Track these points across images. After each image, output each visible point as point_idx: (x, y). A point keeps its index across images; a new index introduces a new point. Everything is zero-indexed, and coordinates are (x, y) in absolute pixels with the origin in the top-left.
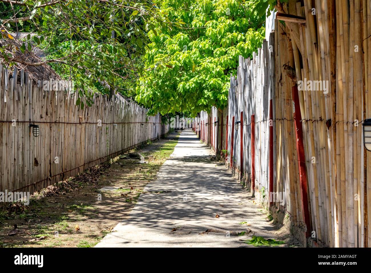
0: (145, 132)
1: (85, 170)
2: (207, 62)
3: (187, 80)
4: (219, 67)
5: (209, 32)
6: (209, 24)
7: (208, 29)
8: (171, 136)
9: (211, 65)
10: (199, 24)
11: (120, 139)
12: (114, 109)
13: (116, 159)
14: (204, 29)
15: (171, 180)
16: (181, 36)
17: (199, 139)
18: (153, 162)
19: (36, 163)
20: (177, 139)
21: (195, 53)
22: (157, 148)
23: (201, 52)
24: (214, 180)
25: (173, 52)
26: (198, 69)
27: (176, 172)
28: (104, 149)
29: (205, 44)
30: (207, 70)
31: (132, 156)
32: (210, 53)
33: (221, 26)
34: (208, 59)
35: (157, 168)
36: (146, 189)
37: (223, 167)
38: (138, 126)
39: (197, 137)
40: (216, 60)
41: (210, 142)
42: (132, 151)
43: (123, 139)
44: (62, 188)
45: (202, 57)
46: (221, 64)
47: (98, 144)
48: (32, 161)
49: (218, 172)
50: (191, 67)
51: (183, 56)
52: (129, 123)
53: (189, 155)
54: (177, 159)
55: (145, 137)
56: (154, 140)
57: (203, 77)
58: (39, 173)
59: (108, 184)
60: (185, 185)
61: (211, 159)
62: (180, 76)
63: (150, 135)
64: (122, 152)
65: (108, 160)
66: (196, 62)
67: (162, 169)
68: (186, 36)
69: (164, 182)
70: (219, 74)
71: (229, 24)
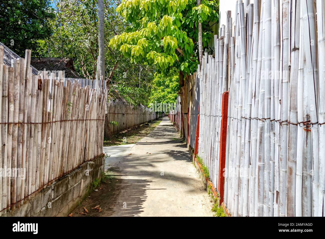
0: (150, 117)
1: (134, 127)
2: (170, 96)
3: (164, 101)
4: (173, 97)
5: (170, 86)
6: (171, 84)
7: (170, 85)
8: (160, 119)
9: (171, 97)
10: (167, 84)
11: (143, 119)
12: (141, 110)
13: (142, 125)
14: (169, 85)
15: (158, 130)
16: (162, 87)
17: (169, 120)
18: (153, 126)
19: (124, 124)
20: (162, 120)
21: (166, 93)
22: (154, 123)
23: (168, 92)
24: (170, 130)
25: (159, 92)
26: (167, 98)
27: (160, 129)
28: (138, 122)
29: (169, 90)
30: (170, 98)
31: (146, 124)
32: (171, 93)
33: (174, 84)
34: (170, 95)
35: (154, 127)
36: (151, 132)
37: (175, 127)
38: (148, 115)
39: (169, 119)
40: (172, 95)
41: (172, 121)
42: (146, 123)
43: (144, 119)
44: (129, 131)
45: (168, 94)
46: (174, 96)
47: (137, 120)
48: (123, 123)
49: (172, 129)
50: (165, 97)
51: (162, 94)
52: (145, 114)
53: (165, 124)
54: (161, 125)
55: (150, 119)
56: (154, 120)
57: (168, 100)
58: (124, 126)
59: (141, 131)
60: (162, 131)
61: (172, 125)
62: (162, 100)
63: (152, 118)
64: (143, 123)
65: (139, 125)
66: (166, 95)
67: (156, 128)
68: (163, 87)
69: (156, 131)
70: (173, 99)
71: (177, 84)
